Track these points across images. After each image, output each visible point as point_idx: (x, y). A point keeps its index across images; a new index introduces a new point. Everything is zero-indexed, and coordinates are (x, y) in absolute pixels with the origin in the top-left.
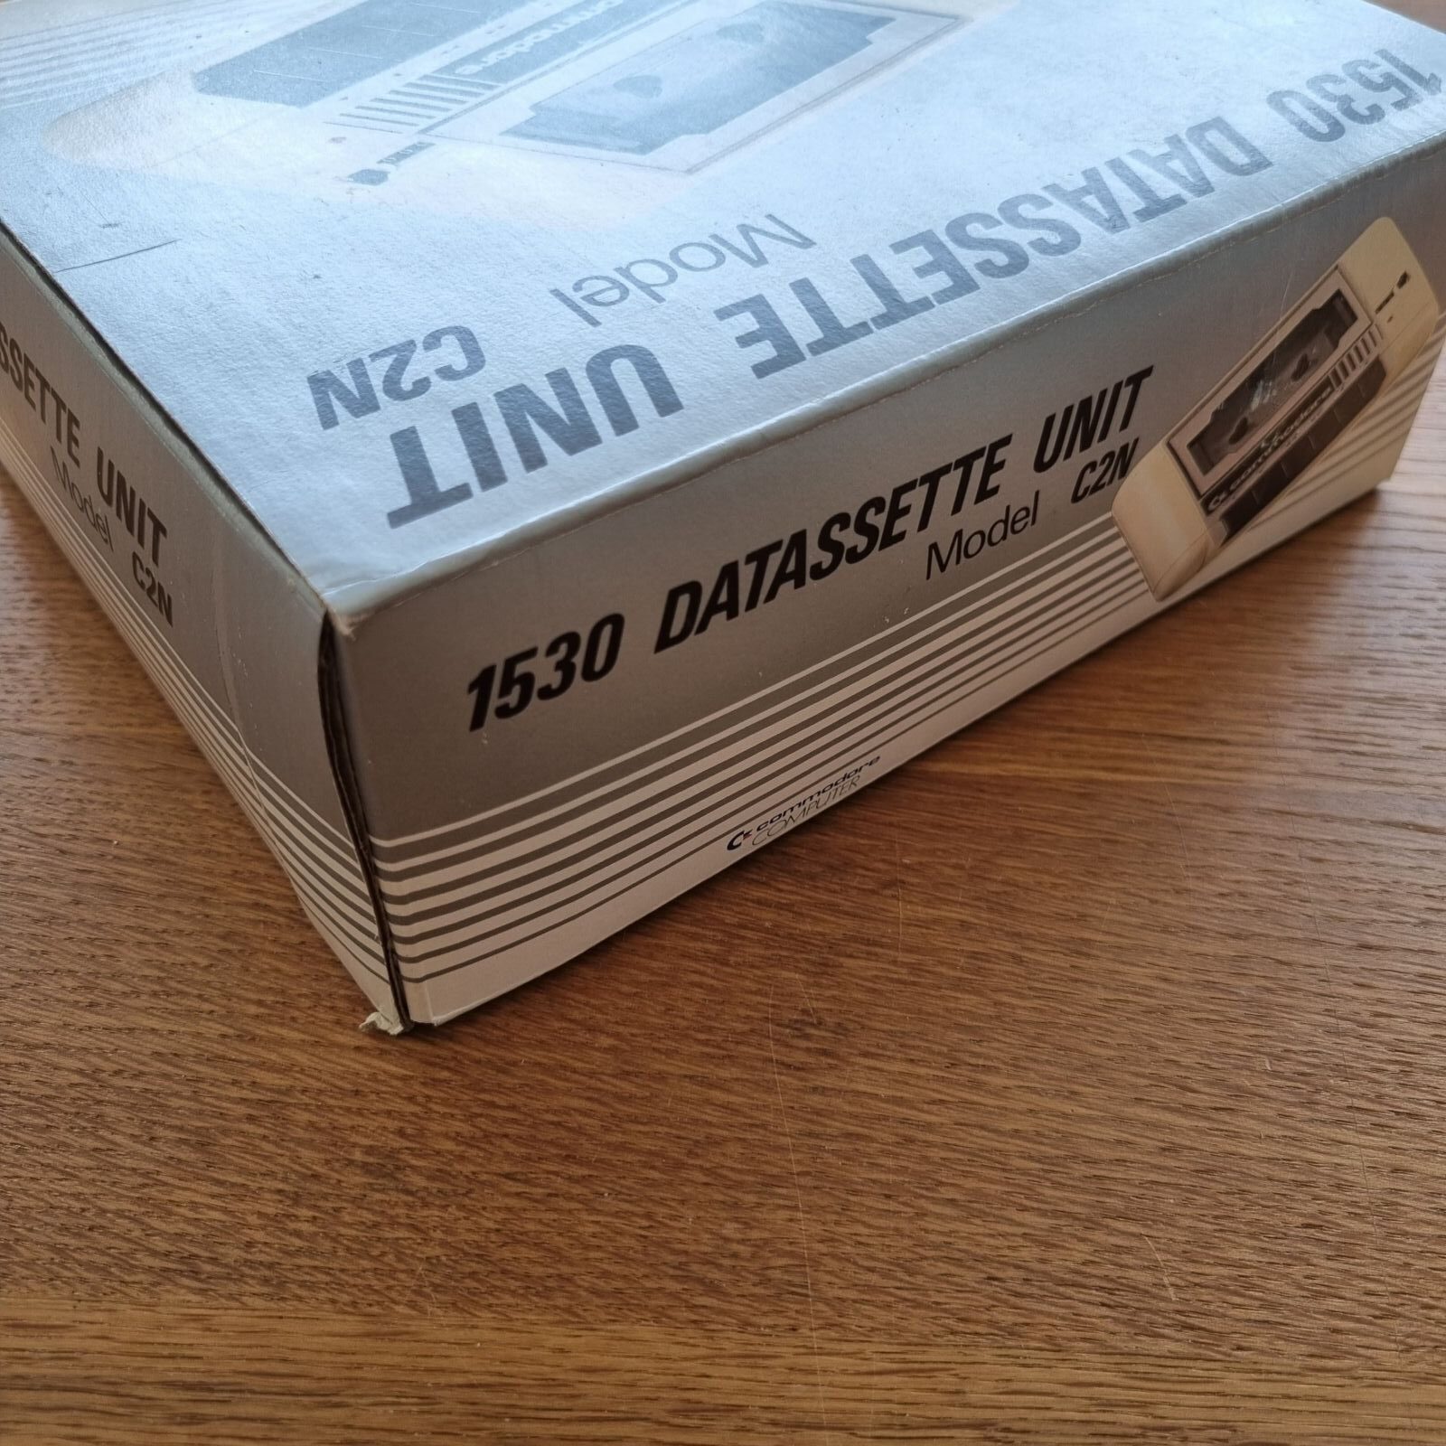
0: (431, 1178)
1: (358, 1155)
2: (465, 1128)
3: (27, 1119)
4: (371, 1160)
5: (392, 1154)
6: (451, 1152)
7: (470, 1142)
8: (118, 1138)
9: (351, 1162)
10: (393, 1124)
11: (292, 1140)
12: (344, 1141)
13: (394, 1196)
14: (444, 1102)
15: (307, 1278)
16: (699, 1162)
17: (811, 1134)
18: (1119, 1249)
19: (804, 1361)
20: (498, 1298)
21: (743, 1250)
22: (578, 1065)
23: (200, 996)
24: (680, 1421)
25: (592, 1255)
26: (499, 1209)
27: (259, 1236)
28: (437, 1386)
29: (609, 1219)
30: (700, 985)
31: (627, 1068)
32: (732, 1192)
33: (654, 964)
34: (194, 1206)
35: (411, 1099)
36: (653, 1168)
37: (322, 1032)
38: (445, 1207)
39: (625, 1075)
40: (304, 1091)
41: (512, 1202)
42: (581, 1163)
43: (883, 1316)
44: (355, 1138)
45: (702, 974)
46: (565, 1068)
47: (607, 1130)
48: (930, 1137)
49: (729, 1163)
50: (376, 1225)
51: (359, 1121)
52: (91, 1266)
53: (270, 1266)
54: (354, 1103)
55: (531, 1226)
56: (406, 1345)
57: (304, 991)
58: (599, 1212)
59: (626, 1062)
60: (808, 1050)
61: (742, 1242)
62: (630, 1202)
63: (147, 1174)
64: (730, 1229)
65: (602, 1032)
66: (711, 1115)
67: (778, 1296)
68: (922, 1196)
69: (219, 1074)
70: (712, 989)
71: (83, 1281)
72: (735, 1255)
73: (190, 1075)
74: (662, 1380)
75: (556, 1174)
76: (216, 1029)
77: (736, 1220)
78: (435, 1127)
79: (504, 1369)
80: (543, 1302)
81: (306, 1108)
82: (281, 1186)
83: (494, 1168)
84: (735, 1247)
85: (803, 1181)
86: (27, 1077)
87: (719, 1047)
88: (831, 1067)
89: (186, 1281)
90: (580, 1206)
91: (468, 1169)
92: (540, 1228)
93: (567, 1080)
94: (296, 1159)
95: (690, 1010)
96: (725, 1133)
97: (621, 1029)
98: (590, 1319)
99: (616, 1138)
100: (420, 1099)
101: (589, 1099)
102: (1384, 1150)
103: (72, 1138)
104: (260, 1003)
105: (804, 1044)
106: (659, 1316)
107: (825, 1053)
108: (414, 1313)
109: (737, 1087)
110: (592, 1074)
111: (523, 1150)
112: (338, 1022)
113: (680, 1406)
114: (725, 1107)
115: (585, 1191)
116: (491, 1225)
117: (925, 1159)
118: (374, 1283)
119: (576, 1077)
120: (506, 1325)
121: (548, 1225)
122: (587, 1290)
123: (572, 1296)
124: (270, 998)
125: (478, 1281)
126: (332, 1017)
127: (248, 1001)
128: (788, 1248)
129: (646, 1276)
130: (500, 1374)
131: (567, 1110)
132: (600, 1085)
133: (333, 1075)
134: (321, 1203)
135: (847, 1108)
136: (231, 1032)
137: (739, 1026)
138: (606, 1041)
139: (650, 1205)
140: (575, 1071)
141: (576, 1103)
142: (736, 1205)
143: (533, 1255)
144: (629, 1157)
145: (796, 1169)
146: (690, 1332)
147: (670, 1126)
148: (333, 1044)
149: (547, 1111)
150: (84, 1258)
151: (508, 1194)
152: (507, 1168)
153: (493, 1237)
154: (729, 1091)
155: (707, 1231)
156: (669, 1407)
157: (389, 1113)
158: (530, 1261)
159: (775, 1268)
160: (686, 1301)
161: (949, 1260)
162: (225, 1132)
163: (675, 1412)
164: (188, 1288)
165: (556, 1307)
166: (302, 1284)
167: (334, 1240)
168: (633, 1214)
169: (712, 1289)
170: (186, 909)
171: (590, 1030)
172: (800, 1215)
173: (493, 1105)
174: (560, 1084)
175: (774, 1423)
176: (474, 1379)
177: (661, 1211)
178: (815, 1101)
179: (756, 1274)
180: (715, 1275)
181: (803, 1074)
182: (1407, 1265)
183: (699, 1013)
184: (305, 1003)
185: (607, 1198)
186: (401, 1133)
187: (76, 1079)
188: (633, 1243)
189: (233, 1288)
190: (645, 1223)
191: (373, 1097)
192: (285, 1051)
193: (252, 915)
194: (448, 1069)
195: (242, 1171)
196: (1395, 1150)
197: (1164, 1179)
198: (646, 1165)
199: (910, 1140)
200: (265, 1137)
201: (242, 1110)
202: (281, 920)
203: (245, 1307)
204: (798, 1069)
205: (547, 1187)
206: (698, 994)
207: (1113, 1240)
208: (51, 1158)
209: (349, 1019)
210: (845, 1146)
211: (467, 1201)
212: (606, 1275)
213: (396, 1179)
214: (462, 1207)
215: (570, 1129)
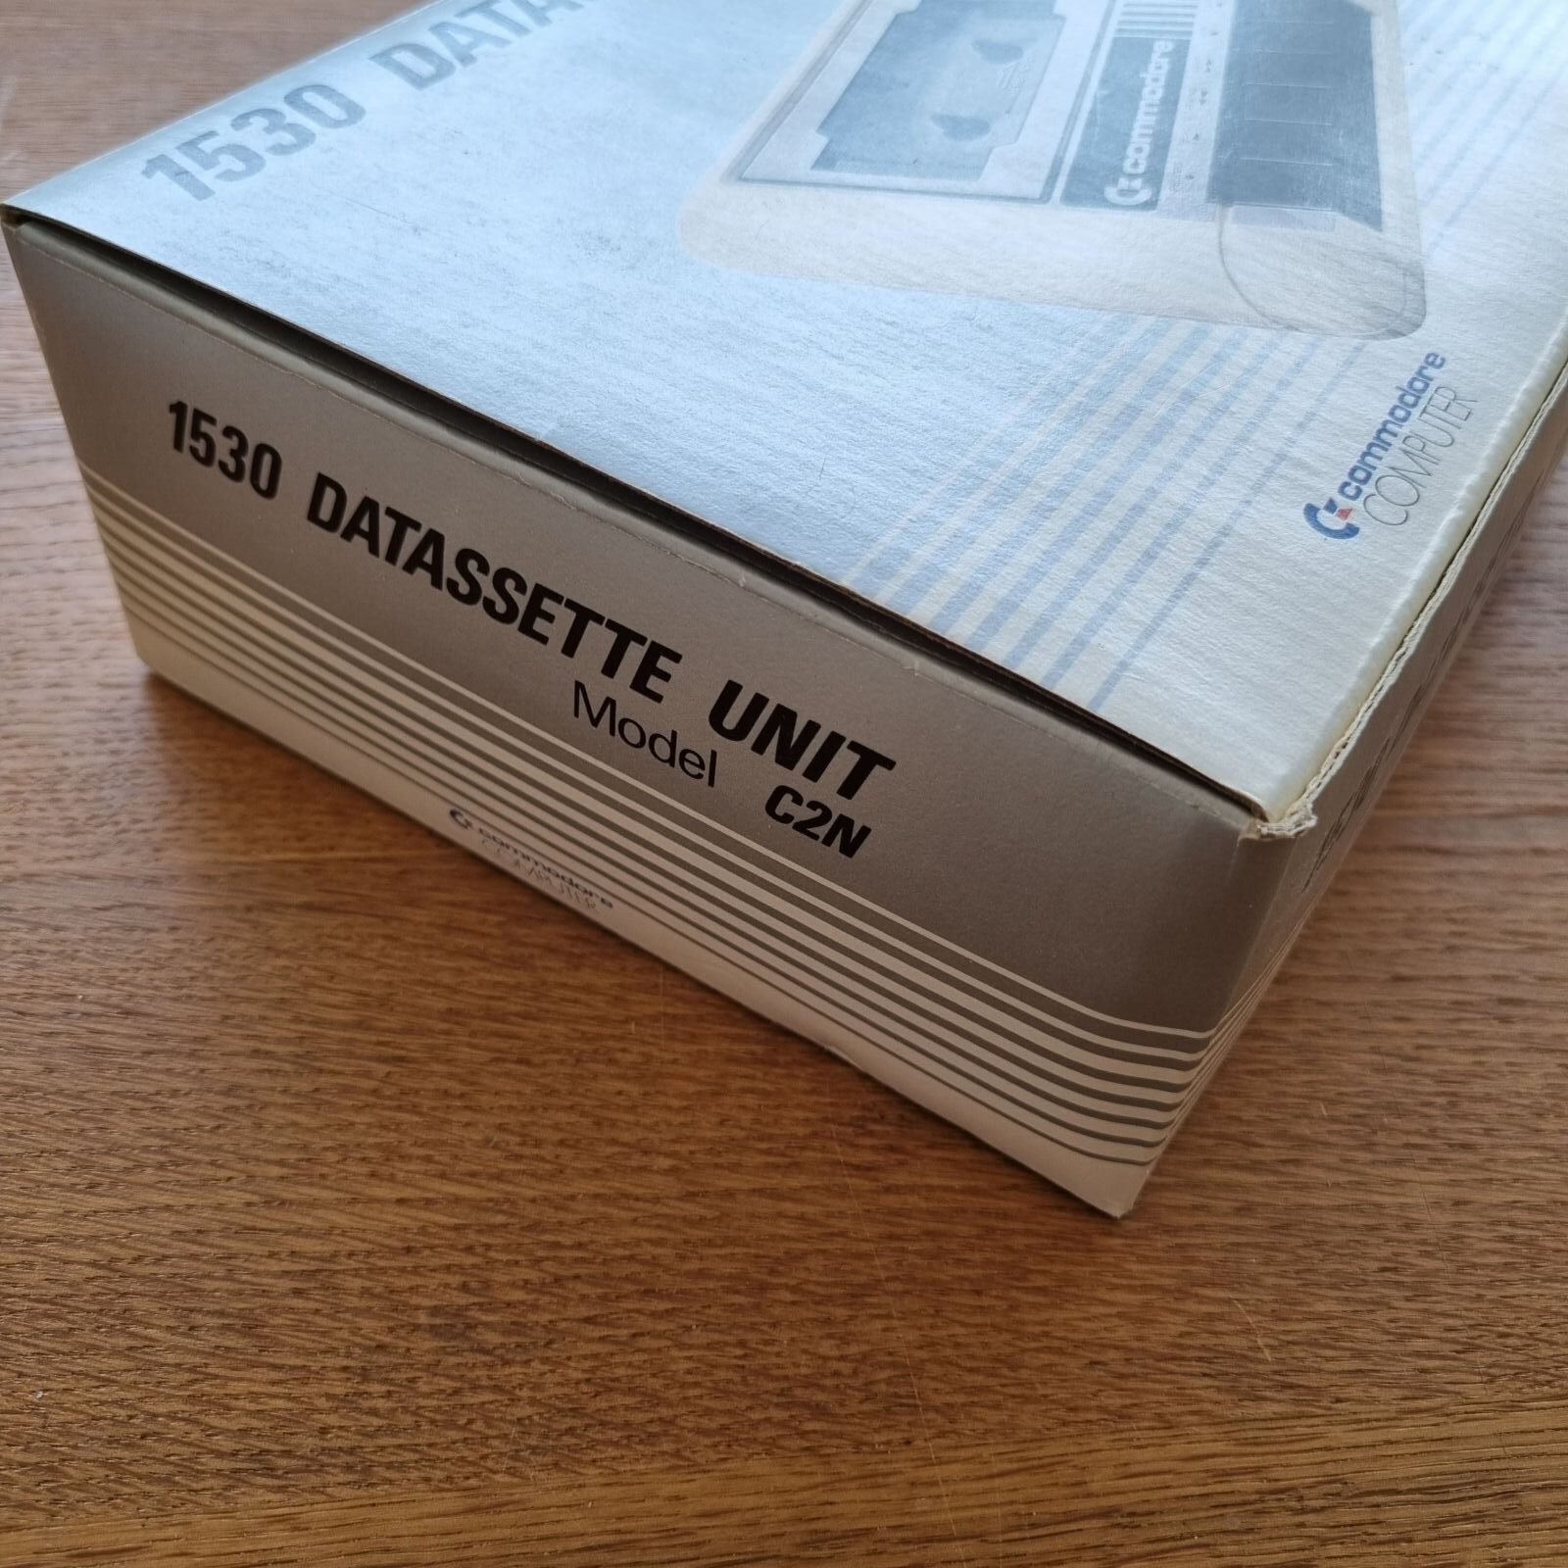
0: (506, 1333)
1: (423, 1319)
2: (532, 1275)
3: (45, 1323)
4: (438, 1321)
5: (460, 1311)
6: (523, 1303)
7: (541, 1288)
8: (151, 1332)
9: (417, 1327)
10: (455, 1280)
11: (347, 1310)
12: (406, 1304)
13: (470, 1358)
14: (506, 1248)
15: (393, 1458)
16: (783, 1280)
17: (891, 1237)
18: (1211, 1317)
19: (925, 1474)
20: (601, 1452)
21: (845, 1367)
22: (639, 1191)
23: (213, 1163)
24: (810, 1553)
25: (691, 1392)
26: (585, 1357)
27: (332, 1420)
28: (554, 1554)
29: (701, 1353)
30: (752, 1091)
31: (691, 1189)
32: (821, 1308)
33: (700, 1073)
34: (254, 1397)
35: (469, 1250)
36: (737, 1292)
37: (358, 1187)
38: (527, 1363)
39: (690, 1197)
40: (351, 1255)
41: (597, 1348)
42: (660, 1295)
43: (994, 1417)
44: (415, 1300)
45: (753, 1078)
46: (627, 1196)
47: (682, 1258)
48: (1012, 1225)
49: (815, 1277)
50: (457, 1392)
51: (418, 1281)
52: (150, 1478)
53: (351, 1451)
54: (408, 1262)
55: (621, 1372)
56: (513, 1516)
57: (329, 1143)
58: (691, 1347)
59: (691, 1183)
60: (873, 1148)
61: (842, 1358)
62: (720, 1332)
63: (192, 1369)
64: (827, 1348)
65: (659, 1153)
66: (786, 1228)
67: (888, 1410)
68: (1012, 1287)
69: (250, 1247)
70: (766, 1094)
71: (147, 1495)
72: (836, 1374)
73: (220, 1253)
74: (784, 1514)
75: (639, 1311)
76: (236, 1198)
77: (830, 1336)
78: (500, 1277)
79: (621, 1526)
80: (648, 1450)
81: (356, 1274)
82: (346, 1362)
83: (570, 1313)
84: (835, 1365)
85: (892, 1286)
86: (35, 1277)
87: (783, 1155)
88: (901, 1163)
89: (261, 1480)
90: (669, 1343)
91: (545, 1318)
92: (630, 1372)
93: (631, 1209)
94: (355, 1330)
95: (746, 1118)
96: (804, 1246)
97: (677, 1147)
98: (699, 1460)
99: (694, 1265)
100: (479, 1250)
101: (659, 1227)
102: (1444, 1184)
103: (98, 1339)
104: (281, 1163)
105: (868, 1141)
106: (771, 1447)
107: (892, 1149)
108: (515, 1480)
109: (809, 1196)
110: (656, 1200)
111: (599, 1291)
112: (373, 1175)
113: (807, 1538)
114: (802, 1217)
115: (672, 1326)
116: (580, 1375)
117: (1009, 1249)
118: (466, 1453)
119: (640, 1205)
120: (614, 1479)
121: (639, 1368)
122: (691, 1430)
123: (678, 1439)
124: (292, 1156)
125: (578, 1436)
126: (365, 1169)
127: (268, 1162)
128: (889, 1359)
129: (750, 1408)
130: (618, 1532)
131: (638, 1242)
132: (666, 1210)
133: (378, 1233)
134: (392, 1375)
135: (923, 1205)
136: (255, 1198)
137: (801, 1131)
138: (666, 1163)
139: (740, 1332)
140: (637, 1199)
141: (645, 1233)
142: (828, 1321)
143: (630, 1401)
144: (711, 1284)
145: (883, 1275)
146: (805, 1461)
147: (748, 1246)
148: (372, 1200)
149: (616, 1245)
150: (144, 1470)
151: (592, 1340)
152: (584, 1311)
153: (584, 1388)
154: (802, 1201)
155: (805, 1351)
156: (798, 1540)
157: (448, 1268)
158: (627, 1408)
159: (879, 1381)
160: (795, 1428)
161: (1050, 1350)
162: (272, 1311)
163: (805, 1545)
164: (264, 1486)
165: (663, 1453)
166: (390, 1466)
167: (414, 1414)
168: (726, 1344)
169: (819, 1411)
170: (178, 1064)
171: (646, 1153)
172: (895, 1323)
173: (557, 1245)
174: (624, 1215)
175: (904, 1541)
176: (592, 1541)
177: (752, 1337)
178: (891, 1201)
179: (859, 1390)
180: (820, 1397)
181: (872, 1174)
182: (1480, 1297)
183: (757, 1121)
184: (332, 1157)
185: (696, 1332)
186: (464, 1287)
187: (90, 1272)
188: (730, 1375)
189: (314, 1480)
190: (739, 1352)
191: (427, 1252)
192: (321, 1213)
193: (254, 1064)
194: (504, 1212)
195: (299, 1351)
196: (1454, 1183)
197: (1244, 1239)
198: (728, 1290)
199: (990, 1230)
200: (317, 1312)
201: (286, 1284)
202: (287, 1067)
203: (332, 1499)
204: (869, 1169)
205: (632, 1327)
206: (751, 1100)
207: (1205, 1308)
208: (80, 1365)
209: (384, 1170)
210: (927, 1245)
211: (549, 1353)
212: (709, 1412)
213: (469, 1339)
214: (545, 1360)
215: (644, 1263)
